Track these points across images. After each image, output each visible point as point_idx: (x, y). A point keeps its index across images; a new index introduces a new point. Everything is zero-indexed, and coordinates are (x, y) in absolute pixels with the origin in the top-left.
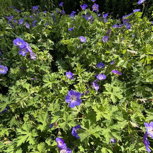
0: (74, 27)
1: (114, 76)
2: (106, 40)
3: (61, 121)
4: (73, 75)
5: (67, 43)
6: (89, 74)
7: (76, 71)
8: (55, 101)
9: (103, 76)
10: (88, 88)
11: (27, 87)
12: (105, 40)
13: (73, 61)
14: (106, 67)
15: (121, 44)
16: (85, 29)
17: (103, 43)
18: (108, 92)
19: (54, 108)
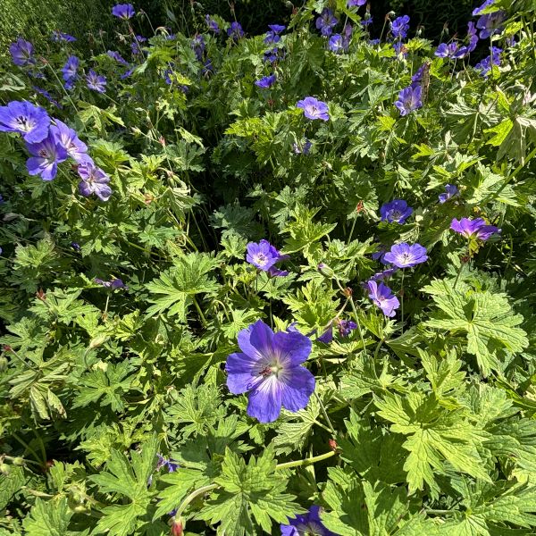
0: (276, 72)
1: (458, 251)
2: (413, 103)
3: (214, 497)
4: (279, 256)
5: (249, 133)
6: (349, 249)
7: (293, 235)
9: (413, 252)
10: (349, 308)
11: (86, 321)
12: (407, 106)
13: (281, 205)
14: (419, 218)
15: (479, 117)
16: (321, 77)
17: (401, 116)
18: (451, 318)
19: (197, 409)
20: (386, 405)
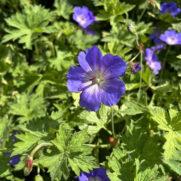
3: (49, 151)
4: (94, 21)
6: (137, 27)
7: (106, 8)
8: (36, 87)
19: (29, 108)
20: (156, 114)
